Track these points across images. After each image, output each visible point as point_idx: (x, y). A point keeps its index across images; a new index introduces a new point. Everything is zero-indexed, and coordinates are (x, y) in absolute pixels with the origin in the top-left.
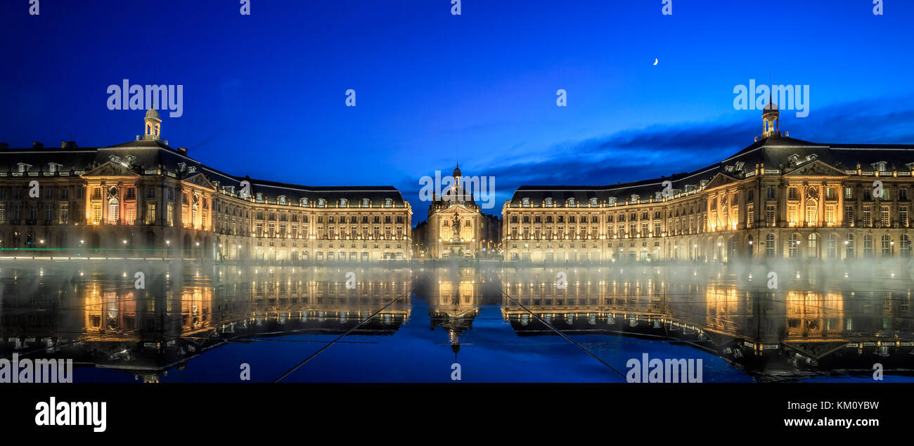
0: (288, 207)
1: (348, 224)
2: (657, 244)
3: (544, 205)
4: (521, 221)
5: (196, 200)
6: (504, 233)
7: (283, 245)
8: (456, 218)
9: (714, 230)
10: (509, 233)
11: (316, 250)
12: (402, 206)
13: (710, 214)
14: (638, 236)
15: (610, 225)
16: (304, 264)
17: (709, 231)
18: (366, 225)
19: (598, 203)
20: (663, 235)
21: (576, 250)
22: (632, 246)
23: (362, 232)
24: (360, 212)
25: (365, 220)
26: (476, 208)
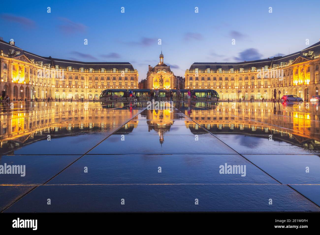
0: (73, 72)
1: (105, 80)
2: (266, 91)
3: (206, 72)
4: (194, 79)
5: (20, 68)
6: (186, 85)
7: (70, 91)
8: (161, 78)
9: (297, 84)
10: (188, 85)
11: (88, 94)
12: (134, 72)
13: (295, 77)
14: (256, 87)
15: (241, 81)
16: (82, 100)
17: (294, 85)
18: (115, 81)
19: (234, 70)
20: (269, 87)
21: (223, 94)
22: (252, 92)
23: (113, 84)
24: (111, 75)
25: (114, 79)
26: (171, 73)
